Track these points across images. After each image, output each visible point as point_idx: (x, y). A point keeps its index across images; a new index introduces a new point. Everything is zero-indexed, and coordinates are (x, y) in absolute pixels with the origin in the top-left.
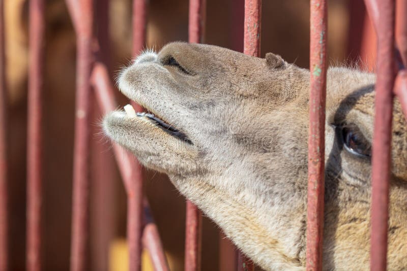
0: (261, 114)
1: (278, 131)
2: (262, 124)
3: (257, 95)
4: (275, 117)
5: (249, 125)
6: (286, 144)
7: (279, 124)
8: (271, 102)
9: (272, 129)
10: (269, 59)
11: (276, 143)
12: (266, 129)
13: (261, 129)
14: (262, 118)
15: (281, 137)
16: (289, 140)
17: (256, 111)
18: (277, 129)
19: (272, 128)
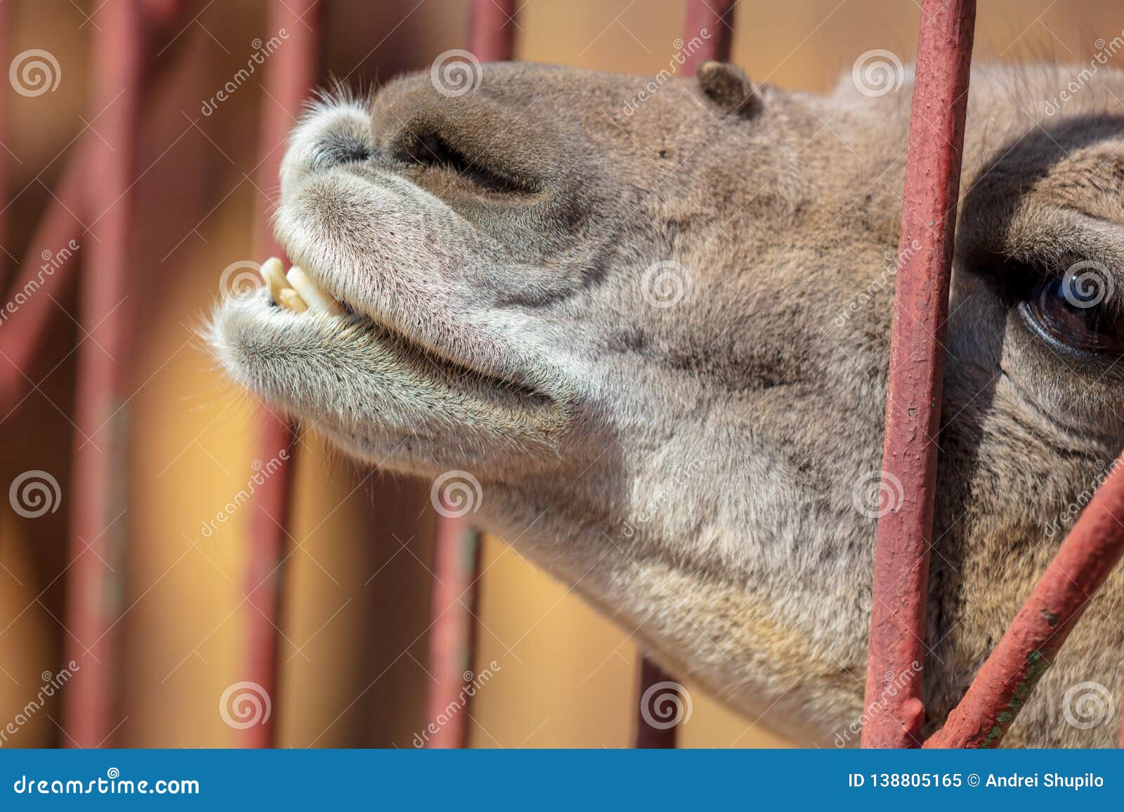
0: (737, 270)
1: (803, 317)
2: (747, 303)
3: (712, 211)
4: (781, 274)
5: (709, 312)
6: (835, 357)
7: (803, 294)
8: (758, 224)
9: (782, 314)
10: (718, 85)
11: (801, 357)
12: (762, 317)
13: (749, 317)
14: (741, 282)
15: (815, 336)
16: (844, 343)
17: (721, 264)
18: (796, 312)
19: (780, 309)
